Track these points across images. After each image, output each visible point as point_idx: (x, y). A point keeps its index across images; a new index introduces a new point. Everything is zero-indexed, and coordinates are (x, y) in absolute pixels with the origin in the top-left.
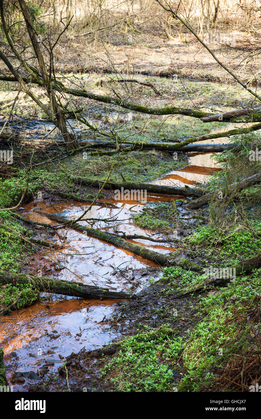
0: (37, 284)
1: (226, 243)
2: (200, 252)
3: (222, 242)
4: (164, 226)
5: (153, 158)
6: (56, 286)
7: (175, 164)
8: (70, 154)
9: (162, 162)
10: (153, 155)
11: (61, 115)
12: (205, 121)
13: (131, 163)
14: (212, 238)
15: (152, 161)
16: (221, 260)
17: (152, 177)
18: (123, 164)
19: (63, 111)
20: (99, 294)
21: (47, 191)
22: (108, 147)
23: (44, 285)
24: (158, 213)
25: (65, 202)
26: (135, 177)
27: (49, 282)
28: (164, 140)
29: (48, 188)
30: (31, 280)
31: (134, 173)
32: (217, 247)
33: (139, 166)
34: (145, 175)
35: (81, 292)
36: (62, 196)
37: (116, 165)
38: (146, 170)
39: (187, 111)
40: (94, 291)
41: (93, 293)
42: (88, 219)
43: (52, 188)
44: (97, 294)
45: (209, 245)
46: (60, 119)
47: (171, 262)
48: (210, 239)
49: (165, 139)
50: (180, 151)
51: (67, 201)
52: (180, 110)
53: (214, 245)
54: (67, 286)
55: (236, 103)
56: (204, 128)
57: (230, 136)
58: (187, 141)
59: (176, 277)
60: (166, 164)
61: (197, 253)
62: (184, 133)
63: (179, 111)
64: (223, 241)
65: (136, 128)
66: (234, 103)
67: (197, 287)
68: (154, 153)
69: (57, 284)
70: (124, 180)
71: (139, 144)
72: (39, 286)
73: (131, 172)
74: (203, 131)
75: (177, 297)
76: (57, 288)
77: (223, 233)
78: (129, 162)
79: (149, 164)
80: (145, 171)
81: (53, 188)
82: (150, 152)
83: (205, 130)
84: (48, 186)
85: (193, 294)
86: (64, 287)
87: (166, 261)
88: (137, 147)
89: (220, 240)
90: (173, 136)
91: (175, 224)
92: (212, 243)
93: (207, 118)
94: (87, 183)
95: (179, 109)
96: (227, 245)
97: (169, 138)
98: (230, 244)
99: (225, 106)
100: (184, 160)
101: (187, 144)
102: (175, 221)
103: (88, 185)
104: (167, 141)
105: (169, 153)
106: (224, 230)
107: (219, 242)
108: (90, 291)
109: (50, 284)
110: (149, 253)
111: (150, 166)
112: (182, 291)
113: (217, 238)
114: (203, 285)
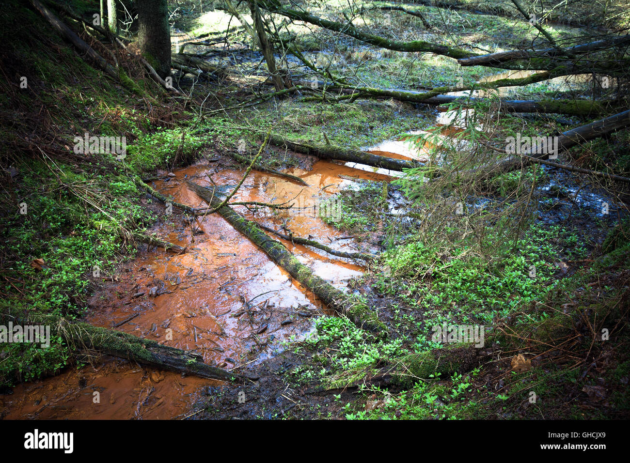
0: (71, 338)
1: (439, 277)
2: (395, 286)
3: (433, 275)
4: (359, 225)
5: (387, 111)
6: (106, 345)
7: (415, 122)
8: (266, 99)
9: (398, 118)
10: (389, 106)
11: (268, 44)
12: (463, 64)
13: (352, 116)
14: (419, 265)
15: (384, 115)
16: (425, 309)
17: (375, 139)
18: (341, 118)
19: (271, 39)
20: (180, 365)
21: (218, 151)
22: (333, 91)
23: (85, 341)
24: (359, 202)
25: (237, 169)
26: (351, 137)
27: (93, 336)
28: (413, 87)
29: (220, 146)
30: (62, 331)
31: (351, 132)
32: (424, 282)
33: (363, 122)
34: (367, 135)
35: (148, 359)
36: (235, 159)
37: (330, 118)
38: (372, 128)
39: (442, 49)
40: (173, 359)
41: (170, 363)
42: (248, 203)
43: (226, 146)
44: (176, 365)
45: (412, 276)
46: (267, 49)
47: (338, 304)
48: (416, 266)
49: (414, 85)
50: (427, 103)
51: (240, 167)
52: (432, 46)
53: (420, 277)
54: (124, 346)
55: (524, 43)
56: (472, 73)
57: (498, 87)
58: (436, 91)
59: (332, 340)
60: (402, 121)
61: (390, 287)
62: (443, 79)
63: (431, 48)
64: (436, 273)
65: (382, 67)
66: (522, 44)
67: (350, 381)
68: (391, 104)
69: (107, 341)
70: (328, 143)
71: (368, 90)
72: (76, 341)
73: (348, 130)
74: (470, 78)
75: (313, 393)
76: (106, 348)
77: (438, 259)
78: (350, 115)
79: (379, 120)
80: (369, 129)
81: (228, 147)
82: (386, 102)
83: (473, 76)
84: (221, 142)
85: (339, 396)
86: (118, 347)
87: (330, 300)
88: (364, 94)
89: (432, 269)
90: (428, 81)
91: (378, 223)
92: (417, 274)
93: (467, 59)
94: (278, 142)
95: (431, 44)
96: (441, 281)
97: (421, 84)
98: (446, 281)
99: (509, 46)
100: (429, 117)
101: (436, 95)
102: (379, 218)
103: (279, 146)
104: (417, 88)
105: (412, 104)
106: (441, 254)
107: (429, 273)
108: (164, 360)
109: (94, 340)
110: (310, 280)
111: (379, 122)
112: (326, 382)
113: (426, 266)
114: (361, 381)
